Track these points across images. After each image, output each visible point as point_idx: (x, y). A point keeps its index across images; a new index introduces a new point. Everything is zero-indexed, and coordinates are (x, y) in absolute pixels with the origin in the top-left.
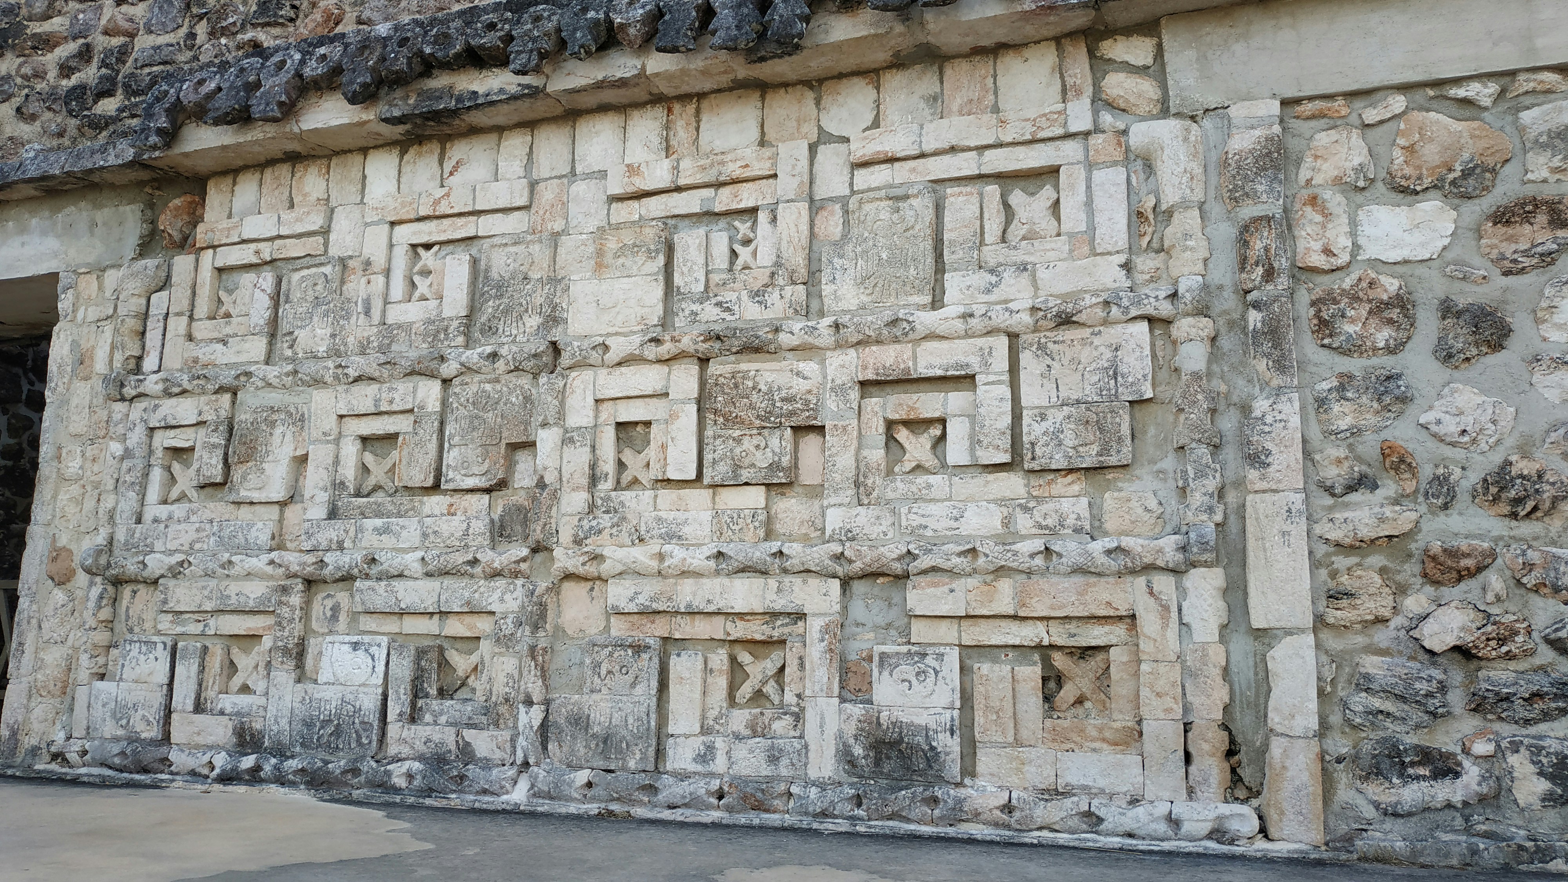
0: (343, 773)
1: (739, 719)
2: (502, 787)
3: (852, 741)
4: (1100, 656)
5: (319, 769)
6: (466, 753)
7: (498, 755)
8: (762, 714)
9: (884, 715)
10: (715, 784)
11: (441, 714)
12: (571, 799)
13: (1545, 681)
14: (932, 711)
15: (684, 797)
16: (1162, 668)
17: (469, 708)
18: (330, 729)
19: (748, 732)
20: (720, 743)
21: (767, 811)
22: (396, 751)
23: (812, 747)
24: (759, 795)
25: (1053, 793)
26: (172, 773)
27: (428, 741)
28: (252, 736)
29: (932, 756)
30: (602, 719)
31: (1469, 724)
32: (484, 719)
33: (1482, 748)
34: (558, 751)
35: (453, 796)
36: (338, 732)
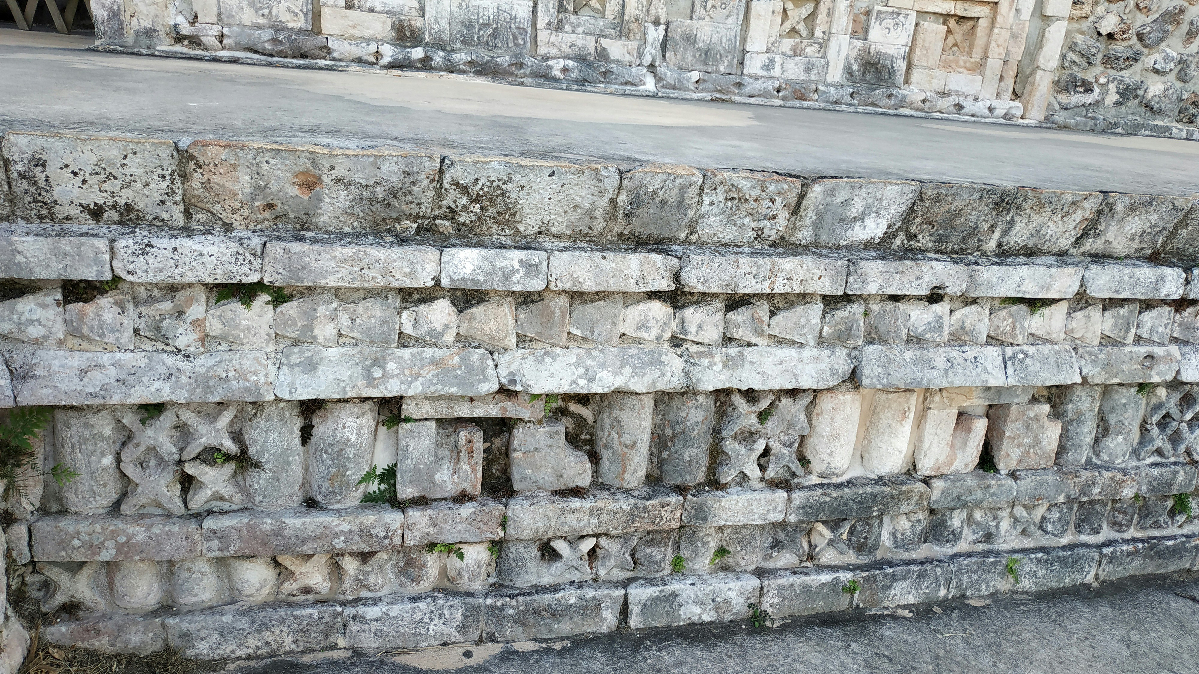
0: (509, 66)
1: (787, 44)
2: (641, 81)
3: (853, 61)
4: (971, 23)
5: (488, 62)
6: (602, 54)
7: (627, 58)
8: (802, 42)
9: (873, 47)
10: (777, 84)
11: (579, 25)
12: (689, 90)
13: (1131, 52)
14: (896, 47)
15: (760, 90)
16: (1003, 32)
17: (602, 24)
18: (490, 31)
19: (791, 53)
20: (778, 59)
21: (806, 100)
22: (546, 51)
23: (831, 64)
24: (803, 90)
25: (943, 94)
26: (334, 59)
27: (572, 45)
28: (412, 32)
29: (892, 72)
30: (706, 38)
31: (1098, 69)
32: (613, 32)
33: (1103, 80)
34: (673, 58)
35: (602, 85)
36: (495, 34)
